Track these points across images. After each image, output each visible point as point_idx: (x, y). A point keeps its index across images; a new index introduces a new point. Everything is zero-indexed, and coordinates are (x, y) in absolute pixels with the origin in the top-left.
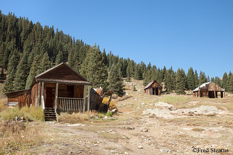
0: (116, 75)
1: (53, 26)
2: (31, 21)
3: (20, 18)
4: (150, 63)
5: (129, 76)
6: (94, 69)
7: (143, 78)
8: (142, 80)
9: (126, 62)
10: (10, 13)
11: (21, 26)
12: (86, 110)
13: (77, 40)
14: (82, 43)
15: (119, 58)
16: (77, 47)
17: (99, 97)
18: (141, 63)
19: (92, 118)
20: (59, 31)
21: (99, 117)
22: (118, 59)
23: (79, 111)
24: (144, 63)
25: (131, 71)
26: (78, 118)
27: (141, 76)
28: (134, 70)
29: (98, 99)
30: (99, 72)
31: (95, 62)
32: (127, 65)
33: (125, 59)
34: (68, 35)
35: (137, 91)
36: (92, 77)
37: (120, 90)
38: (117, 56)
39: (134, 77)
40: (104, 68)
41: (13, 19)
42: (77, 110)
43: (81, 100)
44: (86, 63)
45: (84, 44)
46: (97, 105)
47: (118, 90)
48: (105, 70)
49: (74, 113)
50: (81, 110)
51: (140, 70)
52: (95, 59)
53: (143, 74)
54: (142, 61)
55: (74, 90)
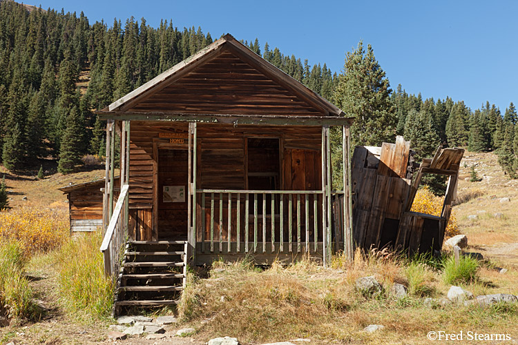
0: (423, 137)
1: (257, 40)
2: (209, 35)
3: (186, 31)
4: (512, 104)
5: (454, 143)
6: (361, 115)
7: (496, 144)
8: (491, 151)
9: (443, 107)
10: (164, 22)
11: (187, 48)
12: (337, 247)
13: (315, 67)
14: (326, 74)
15: (424, 100)
16: (315, 84)
17: (394, 182)
18: (485, 108)
19: (369, 293)
20: (272, 49)
21: (412, 290)
22: (420, 104)
23: (301, 254)
24: (494, 106)
25: (460, 130)
26: (289, 300)
27: (490, 141)
28: (467, 128)
29: (392, 191)
30: (375, 125)
31: (363, 95)
32: (446, 117)
33: (439, 100)
34: (293, 57)
35: (480, 180)
36: (356, 141)
37: (437, 177)
38: (417, 96)
39: (467, 145)
40: (392, 112)
41: (169, 35)
42: (294, 247)
43: (311, 197)
44: (337, 104)
45: (333, 74)
46: (386, 220)
47: (431, 178)
48: (394, 118)
49: (276, 266)
50: (312, 247)
51: (484, 125)
52: (362, 87)
53: (495, 136)
54: (488, 103)
55: (281, 156)
